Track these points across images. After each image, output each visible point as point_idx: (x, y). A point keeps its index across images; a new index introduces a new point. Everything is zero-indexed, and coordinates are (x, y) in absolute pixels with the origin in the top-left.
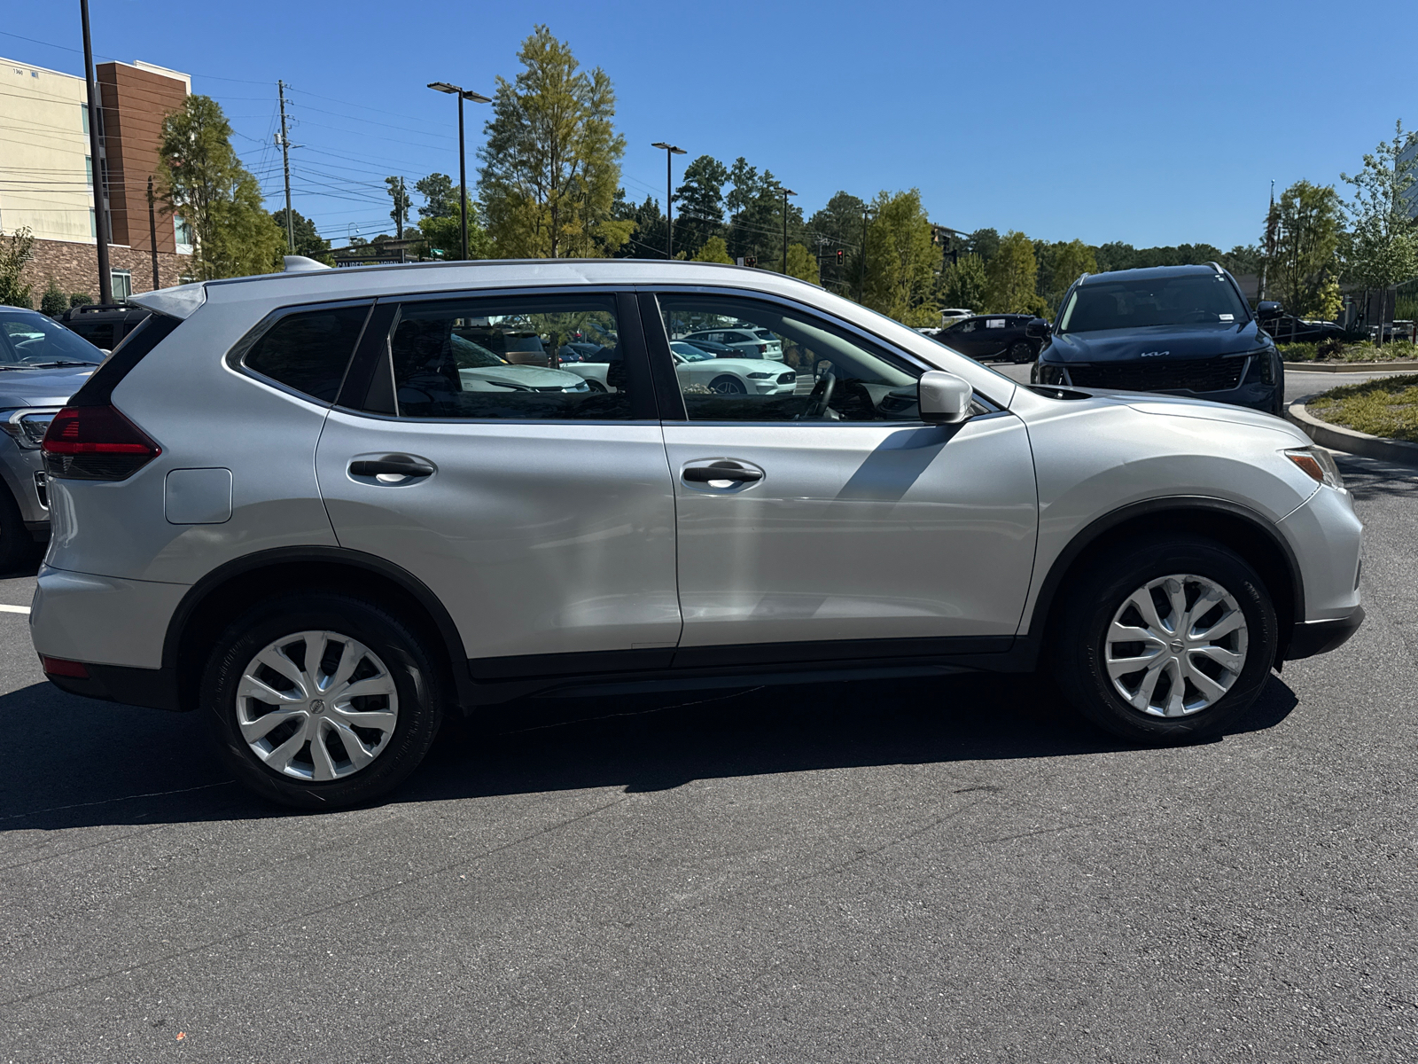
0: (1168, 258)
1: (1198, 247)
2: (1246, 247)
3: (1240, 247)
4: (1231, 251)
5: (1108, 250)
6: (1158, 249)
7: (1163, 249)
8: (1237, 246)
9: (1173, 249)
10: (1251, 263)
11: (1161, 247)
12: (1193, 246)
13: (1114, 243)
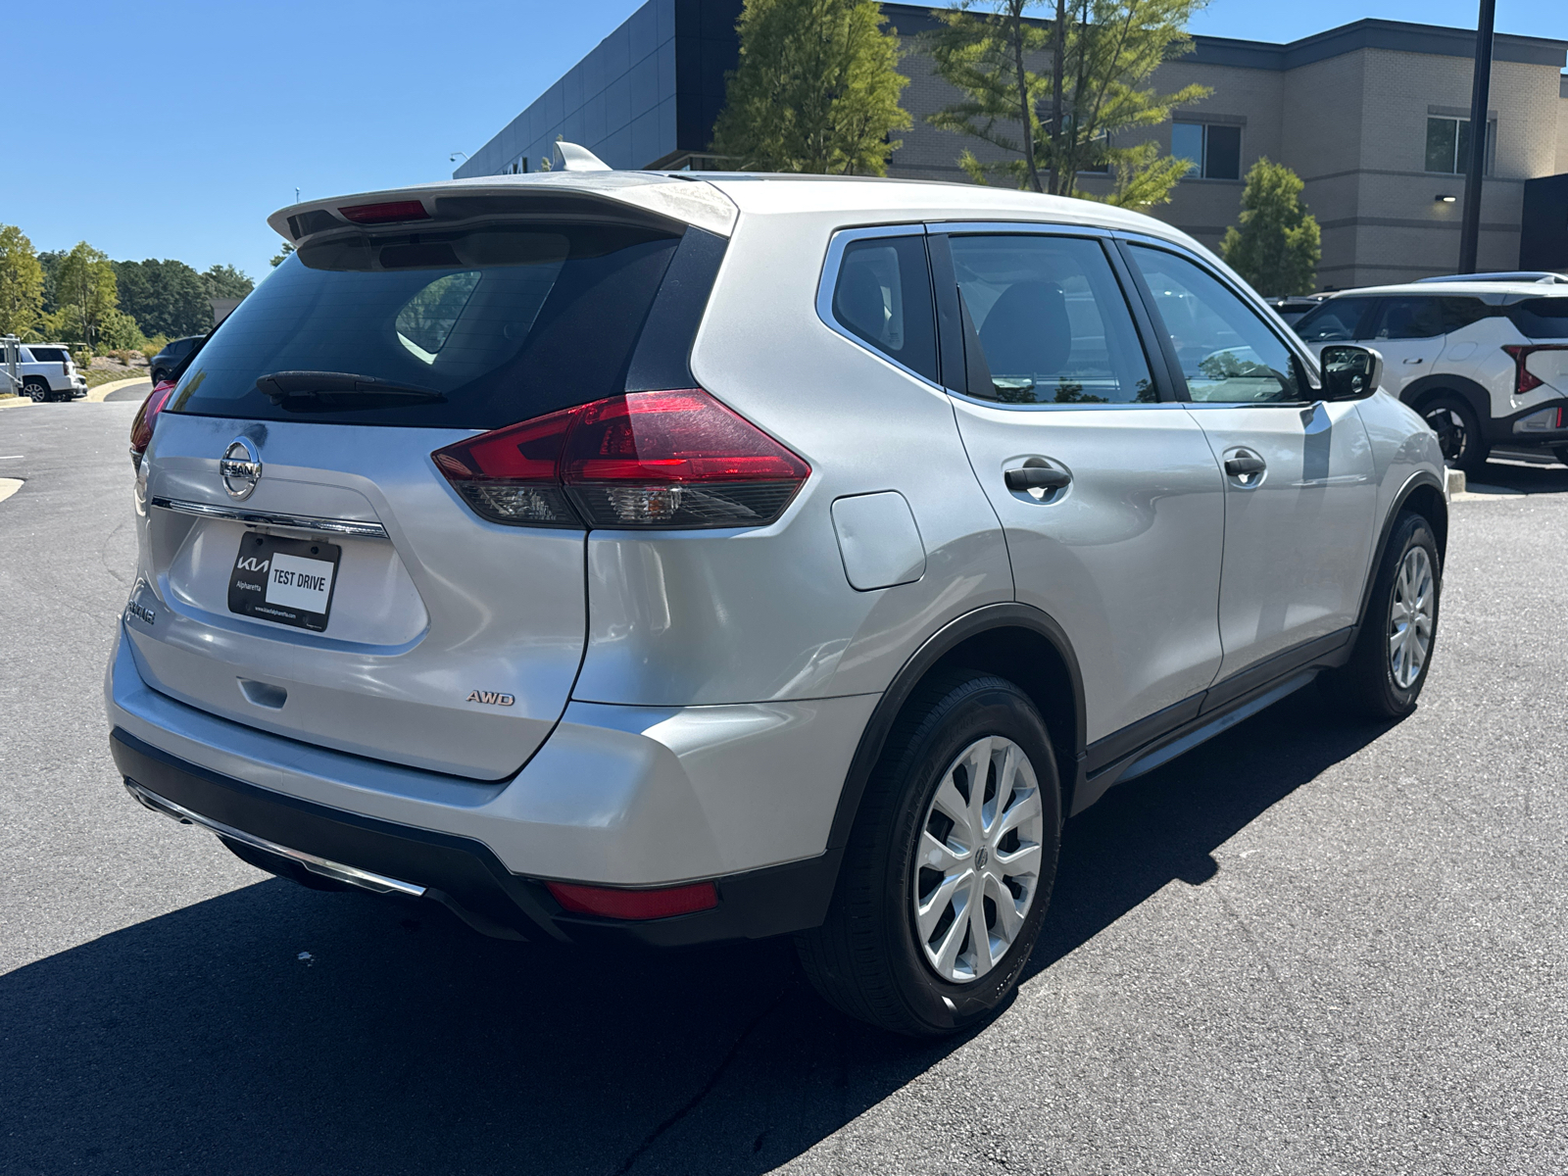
0: (132, 275)
1: (167, 263)
2: (226, 268)
3: (219, 267)
4: (209, 271)
5: (48, 261)
6: (116, 263)
7: (124, 264)
8: (216, 265)
9: (136, 264)
10: (234, 287)
11: (120, 262)
12: (161, 262)
13: (56, 253)
